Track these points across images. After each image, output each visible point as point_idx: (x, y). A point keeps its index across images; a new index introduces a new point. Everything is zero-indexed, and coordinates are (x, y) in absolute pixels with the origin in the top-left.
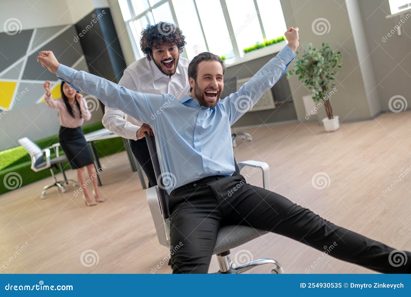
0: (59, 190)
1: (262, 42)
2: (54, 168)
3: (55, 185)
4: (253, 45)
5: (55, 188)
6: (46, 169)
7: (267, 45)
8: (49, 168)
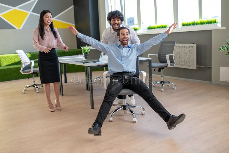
0: (35, 89)
1: (197, 20)
2: (35, 74)
3: (34, 86)
4: (190, 21)
5: (33, 88)
6: (30, 74)
7: (201, 23)
8: (32, 74)
